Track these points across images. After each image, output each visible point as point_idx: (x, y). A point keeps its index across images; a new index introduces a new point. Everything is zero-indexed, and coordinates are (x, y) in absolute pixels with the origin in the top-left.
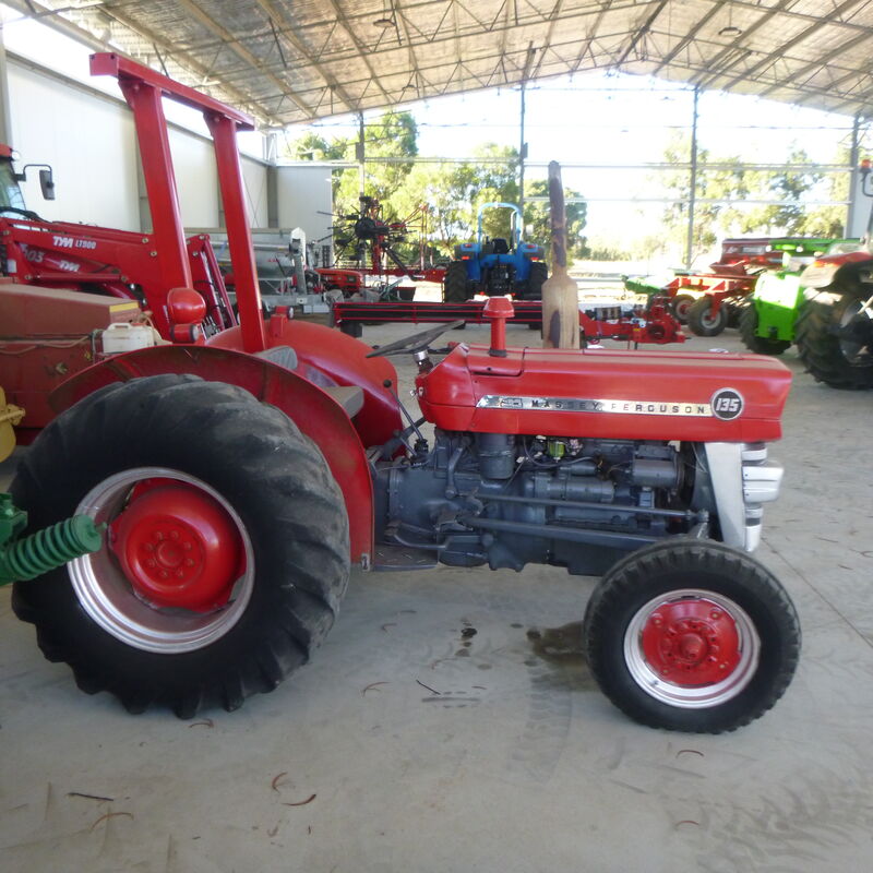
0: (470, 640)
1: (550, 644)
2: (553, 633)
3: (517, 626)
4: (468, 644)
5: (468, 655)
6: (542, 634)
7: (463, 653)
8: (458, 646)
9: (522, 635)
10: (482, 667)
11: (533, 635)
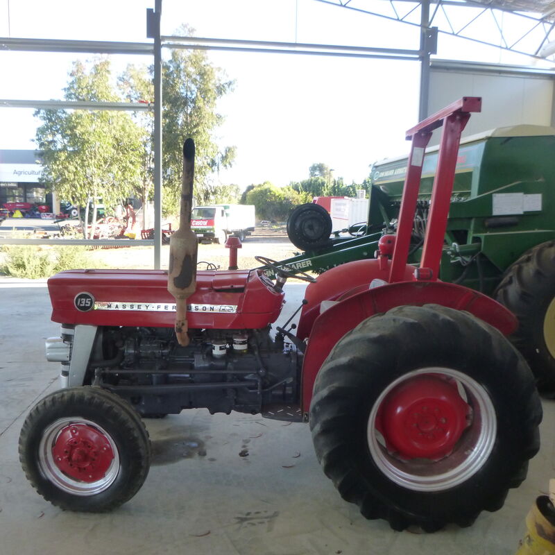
0: (243, 449)
1: (194, 448)
2: (189, 455)
3: (212, 460)
4: (244, 446)
5: (243, 441)
6: (196, 455)
7: (247, 441)
8: (250, 446)
9: (210, 454)
10: (235, 434)
11: (203, 454)
